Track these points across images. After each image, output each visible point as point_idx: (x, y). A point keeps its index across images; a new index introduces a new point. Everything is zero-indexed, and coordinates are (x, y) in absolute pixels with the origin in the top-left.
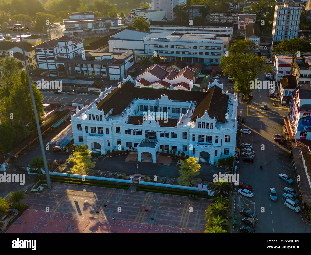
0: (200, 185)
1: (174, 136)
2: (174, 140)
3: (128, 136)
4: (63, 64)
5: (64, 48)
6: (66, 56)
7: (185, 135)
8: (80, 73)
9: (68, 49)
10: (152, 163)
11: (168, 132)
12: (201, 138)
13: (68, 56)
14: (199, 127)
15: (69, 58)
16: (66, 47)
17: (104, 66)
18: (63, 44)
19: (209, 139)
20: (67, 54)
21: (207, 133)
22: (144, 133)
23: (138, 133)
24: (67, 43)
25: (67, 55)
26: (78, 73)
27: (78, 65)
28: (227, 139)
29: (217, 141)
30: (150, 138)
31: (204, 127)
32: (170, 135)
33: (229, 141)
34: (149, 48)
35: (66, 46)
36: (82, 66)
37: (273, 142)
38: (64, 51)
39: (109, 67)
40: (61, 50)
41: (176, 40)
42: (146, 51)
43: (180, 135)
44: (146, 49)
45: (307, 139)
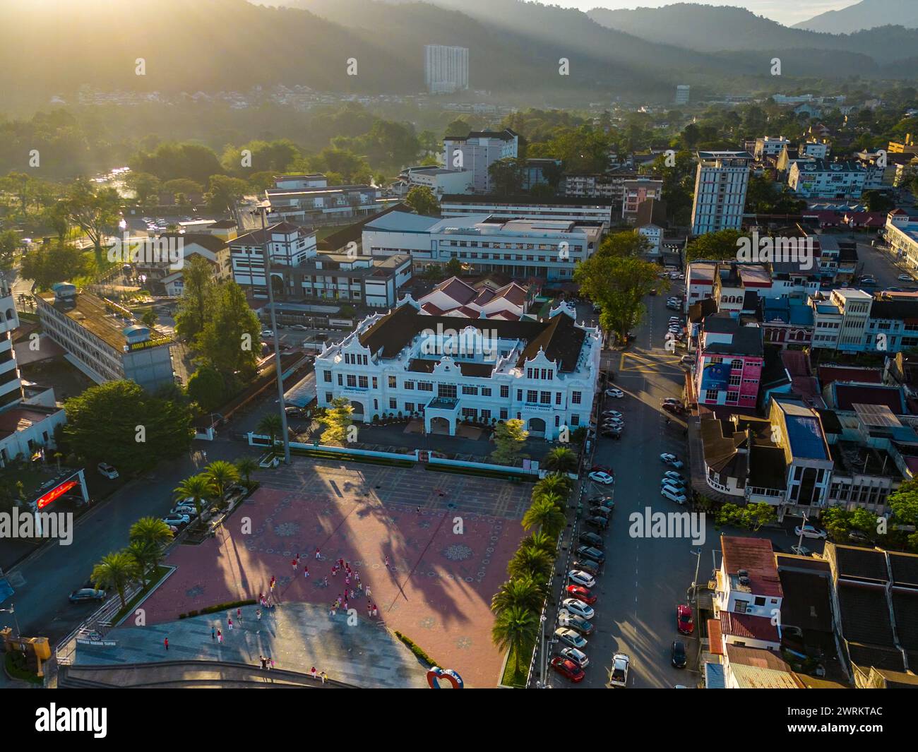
0: (526, 463)
1: (487, 392)
2: (486, 398)
3: (409, 392)
4: (281, 275)
5: (283, 246)
6: (286, 261)
7: (505, 392)
8: (311, 293)
9: (289, 248)
10: (449, 436)
11: (475, 386)
12: (532, 396)
13: (290, 262)
14: (530, 376)
15: (290, 264)
16: (287, 244)
17: (355, 281)
18: (281, 237)
19: (546, 397)
20: (288, 258)
21: (543, 387)
22: (435, 387)
23: (425, 387)
24: (288, 235)
25: (288, 260)
26: (307, 293)
27: (307, 278)
28: (577, 398)
29: (558, 402)
30: (445, 395)
31: (537, 377)
32: (480, 390)
33: (579, 402)
34: (440, 248)
35: (286, 242)
36: (314, 280)
37: (661, 410)
38: (282, 251)
39: (366, 281)
40: (277, 249)
41: (492, 232)
42: (434, 254)
43: (496, 391)
44: (434, 249)
45: (718, 403)
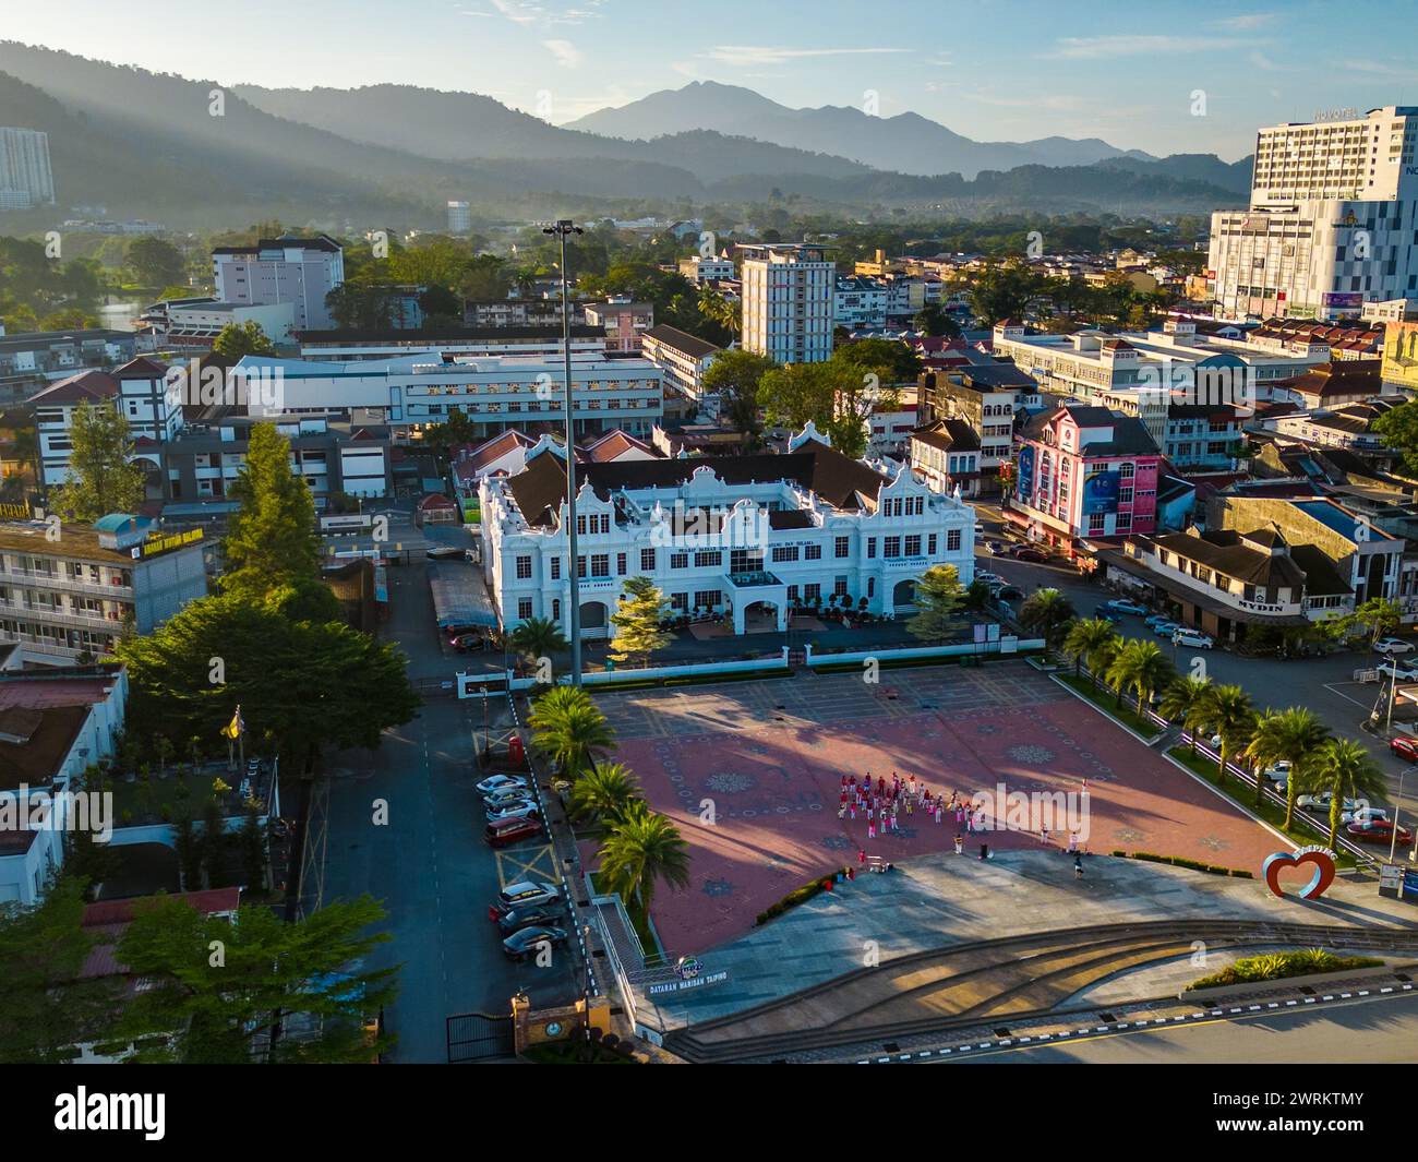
0: (979, 631)
1: (814, 552)
2: (813, 564)
3: (680, 572)
4: (155, 458)
5: (146, 402)
6: (153, 433)
7: (842, 549)
8: (210, 490)
9: (160, 406)
10: (777, 633)
11: (795, 545)
12: (892, 547)
13: (162, 432)
14: (887, 513)
15: (163, 437)
16: (156, 399)
17: (307, 457)
18: (144, 386)
19: (913, 546)
20: (157, 425)
21: (909, 528)
22: (726, 558)
23: (708, 558)
24: (158, 381)
25: (157, 429)
26: (200, 490)
27: (201, 461)
28: (954, 541)
29: (932, 550)
30: (743, 569)
31: (898, 513)
32: (802, 551)
33: (957, 547)
34: (407, 400)
35: (154, 394)
36: (216, 463)
38: (145, 412)
39: (344, 451)
40: (134, 411)
41: (490, 368)
42: (396, 411)
43: (828, 549)
44: (396, 403)
45: (1106, 534)
